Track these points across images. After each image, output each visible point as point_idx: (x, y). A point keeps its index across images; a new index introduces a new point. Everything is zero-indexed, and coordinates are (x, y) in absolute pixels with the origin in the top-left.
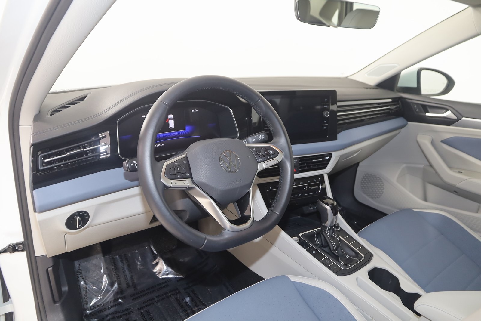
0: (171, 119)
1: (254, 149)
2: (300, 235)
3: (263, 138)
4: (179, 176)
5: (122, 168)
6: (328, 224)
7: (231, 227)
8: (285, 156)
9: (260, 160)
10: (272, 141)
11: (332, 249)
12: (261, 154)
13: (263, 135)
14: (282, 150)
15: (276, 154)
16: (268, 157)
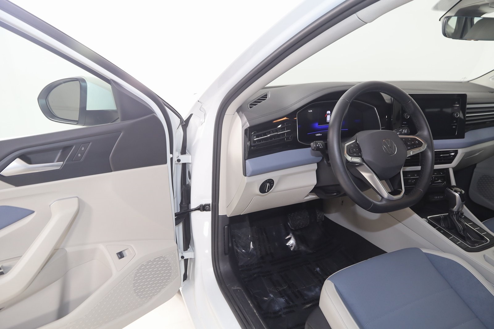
0: (328, 114)
1: (404, 140)
2: (428, 217)
3: (406, 132)
4: (355, 154)
5: (310, 148)
6: (455, 209)
7: (388, 196)
8: (428, 146)
9: (408, 148)
10: (417, 134)
11: (459, 231)
12: (409, 143)
13: (406, 130)
14: (426, 141)
15: (420, 144)
16: (415, 146)
